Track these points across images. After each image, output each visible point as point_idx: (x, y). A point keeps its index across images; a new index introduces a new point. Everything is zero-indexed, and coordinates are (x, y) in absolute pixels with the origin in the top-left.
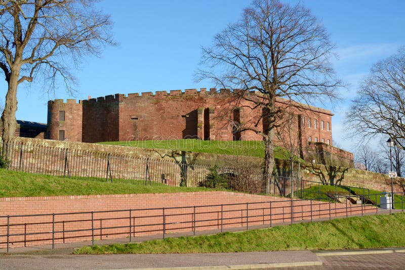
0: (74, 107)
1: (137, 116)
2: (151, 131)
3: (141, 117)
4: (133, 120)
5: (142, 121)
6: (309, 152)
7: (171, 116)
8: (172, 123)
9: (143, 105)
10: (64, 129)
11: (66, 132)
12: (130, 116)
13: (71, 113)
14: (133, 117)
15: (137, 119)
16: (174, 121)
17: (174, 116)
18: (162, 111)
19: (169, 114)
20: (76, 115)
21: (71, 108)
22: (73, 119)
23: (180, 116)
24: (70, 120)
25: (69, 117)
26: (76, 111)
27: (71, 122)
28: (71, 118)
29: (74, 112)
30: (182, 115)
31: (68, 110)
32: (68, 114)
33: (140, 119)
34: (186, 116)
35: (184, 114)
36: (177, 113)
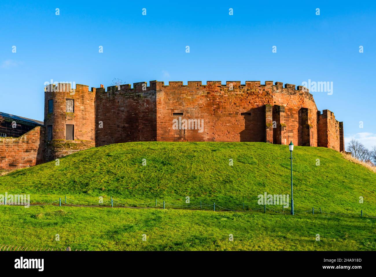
0: (86, 95)
1: (182, 110)
3: (187, 112)
4: (176, 116)
5: (189, 117)
7: (228, 113)
8: (230, 122)
9: (190, 97)
10: (73, 123)
11: (75, 128)
12: (173, 110)
13: (83, 103)
14: (176, 112)
15: (182, 114)
16: (233, 120)
17: (232, 112)
18: (215, 106)
19: (225, 110)
20: (89, 106)
21: (83, 97)
22: (85, 111)
23: (240, 113)
24: (81, 111)
25: (80, 107)
26: (88, 101)
27: (82, 114)
28: (83, 109)
29: (86, 102)
30: (242, 112)
31: (79, 99)
32: (79, 103)
33: (186, 115)
34: (248, 114)
35: (245, 111)
36: (235, 110)
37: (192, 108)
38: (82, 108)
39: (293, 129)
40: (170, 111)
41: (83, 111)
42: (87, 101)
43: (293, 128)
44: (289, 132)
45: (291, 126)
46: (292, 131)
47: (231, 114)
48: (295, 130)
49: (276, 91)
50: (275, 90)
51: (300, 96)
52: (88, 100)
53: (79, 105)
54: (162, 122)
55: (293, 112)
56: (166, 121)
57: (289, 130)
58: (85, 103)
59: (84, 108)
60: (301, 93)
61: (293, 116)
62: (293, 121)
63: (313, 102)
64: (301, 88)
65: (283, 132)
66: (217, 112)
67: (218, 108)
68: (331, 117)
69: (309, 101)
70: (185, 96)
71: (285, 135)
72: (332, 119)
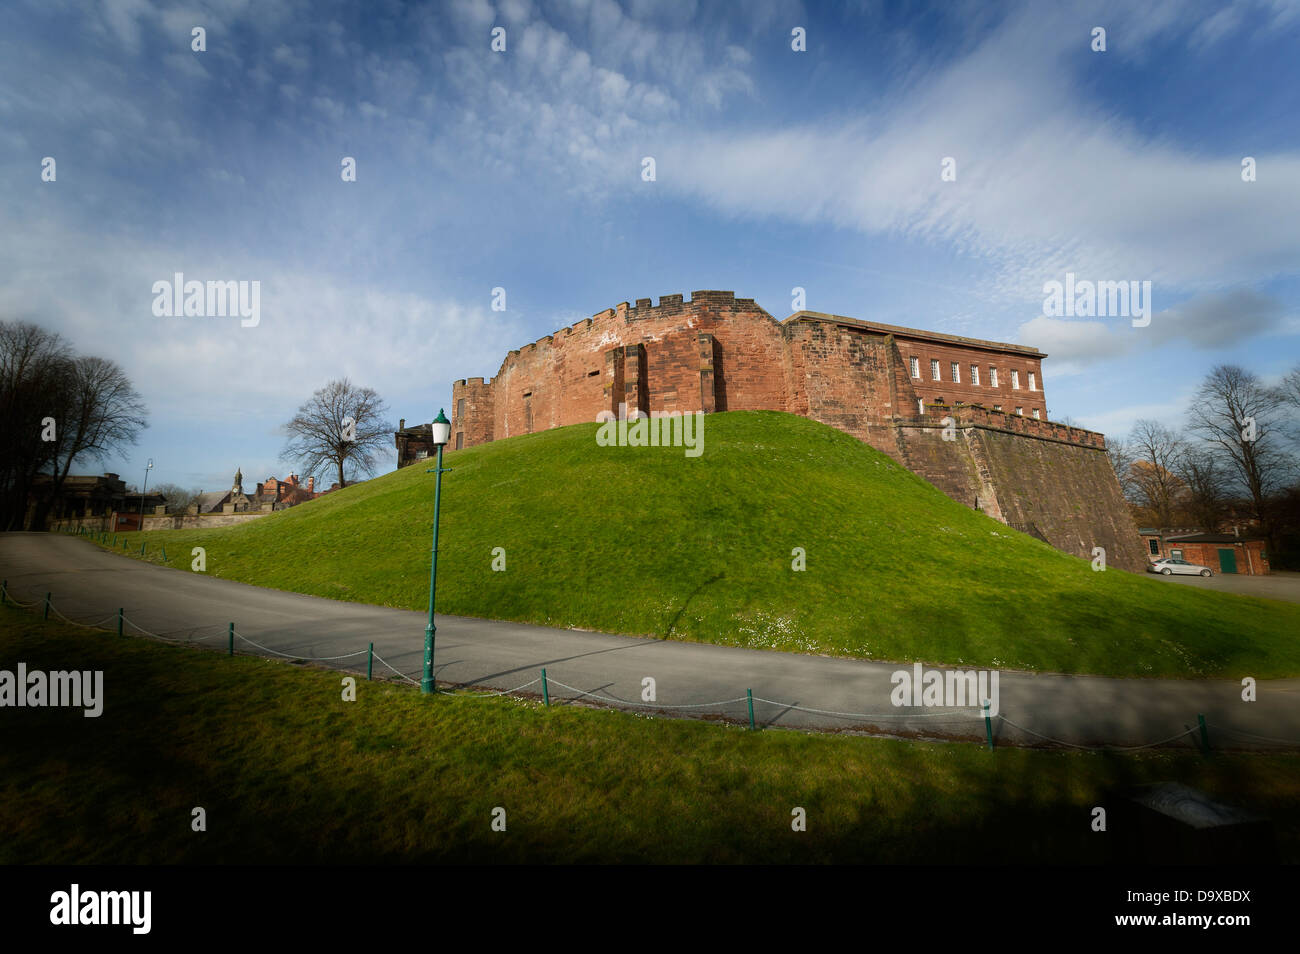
0: (479, 390)
1: (531, 388)
2: (547, 415)
3: (535, 389)
4: (525, 399)
5: (537, 397)
6: (926, 430)
7: (573, 378)
8: (576, 392)
9: (538, 365)
10: (463, 430)
11: (465, 435)
12: (523, 390)
13: (474, 401)
14: (526, 392)
15: (530, 394)
16: (579, 387)
17: (578, 376)
18: (561, 370)
19: (572, 373)
20: (482, 403)
21: (474, 393)
23: (587, 374)
25: (470, 408)
26: (482, 398)
30: (589, 371)
31: (469, 396)
32: (469, 403)
33: (535, 394)
34: (597, 373)
35: (594, 370)
36: (582, 370)
37: (540, 382)
38: (473, 408)
39: (677, 383)
40: (521, 392)
41: (474, 411)
42: (480, 398)
43: (676, 381)
45: (671, 377)
46: (673, 388)
47: (578, 379)
48: (680, 385)
49: (633, 318)
51: (694, 312)
52: (482, 396)
55: (677, 348)
56: (517, 409)
58: (477, 400)
60: (696, 306)
61: (676, 356)
62: (675, 367)
63: (755, 314)
64: (697, 295)
65: (630, 394)
66: (563, 380)
67: (564, 373)
68: (818, 333)
69: (734, 316)
70: (533, 364)
71: (636, 399)
72: (823, 337)
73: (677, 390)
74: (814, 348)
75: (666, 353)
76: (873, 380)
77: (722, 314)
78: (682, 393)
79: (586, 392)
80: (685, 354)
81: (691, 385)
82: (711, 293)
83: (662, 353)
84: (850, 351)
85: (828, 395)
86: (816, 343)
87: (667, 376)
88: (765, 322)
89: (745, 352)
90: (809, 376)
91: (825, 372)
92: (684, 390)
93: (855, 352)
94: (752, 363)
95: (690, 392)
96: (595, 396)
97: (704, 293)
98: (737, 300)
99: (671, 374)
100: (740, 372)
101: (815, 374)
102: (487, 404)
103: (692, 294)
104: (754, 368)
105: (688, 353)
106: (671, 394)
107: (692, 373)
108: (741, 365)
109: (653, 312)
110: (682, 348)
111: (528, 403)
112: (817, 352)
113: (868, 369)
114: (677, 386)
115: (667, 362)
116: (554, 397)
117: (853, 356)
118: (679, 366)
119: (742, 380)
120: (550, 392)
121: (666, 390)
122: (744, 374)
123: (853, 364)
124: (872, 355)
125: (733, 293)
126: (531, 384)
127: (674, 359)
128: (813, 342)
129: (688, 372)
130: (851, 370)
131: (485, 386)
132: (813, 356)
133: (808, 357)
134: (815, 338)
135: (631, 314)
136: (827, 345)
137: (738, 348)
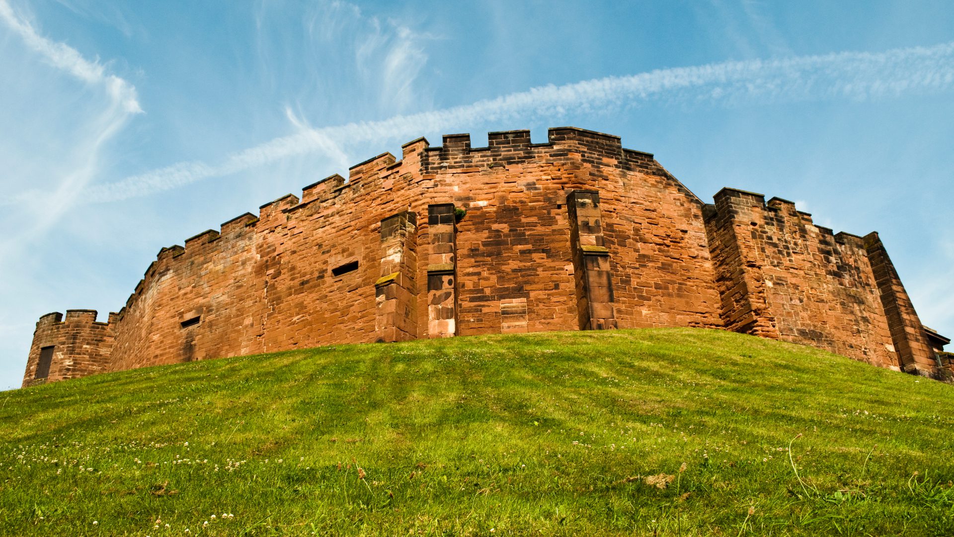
1: (199, 309)
3: (209, 310)
4: (184, 331)
5: (211, 325)
7: (297, 282)
8: (301, 307)
9: (220, 266)
12: (181, 315)
14: (188, 316)
15: (195, 320)
16: (308, 298)
17: (307, 277)
18: (271, 271)
19: (294, 274)
20: (87, 357)
21: (75, 337)
22: (74, 370)
23: (330, 272)
24: (64, 372)
25: (62, 363)
26: (88, 346)
27: (65, 378)
28: (69, 366)
29: (81, 347)
30: (334, 267)
31: (63, 343)
32: (62, 354)
33: (206, 318)
34: (353, 266)
35: (344, 261)
36: (319, 266)
37: (220, 296)
38: (68, 363)
39: (527, 283)
40: (177, 319)
41: (68, 370)
42: (85, 346)
43: (525, 279)
44: (501, 297)
45: (514, 271)
46: (519, 292)
47: (307, 282)
48: (534, 286)
49: (436, 165)
50: (434, 164)
51: (555, 160)
52: (88, 344)
53: (62, 357)
54: (156, 356)
55: (524, 220)
56: (165, 349)
57: (507, 289)
58: (77, 350)
59: (72, 363)
60: (558, 150)
61: (524, 234)
62: (522, 252)
63: (658, 178)
64: (559, 134)
65: (438, 293)
66: (273, 287)
67: (278, 274)
68: (772, 214)
69: (624, 175)
70: (211, 266)
71: (449, 303)
72: (780, 221)
73: (527, 295)
74: (770, 238)
75: (504, 228)
76: (863, 303)
77: (606, 170)
78: (539, 300)
79: (325, 305)
80: (540, 229)
81: (557, 287)
82: (584, 133)
83: (495, 226)
84: (822, 251)
85: (803, 319)
86: (772, 230)
87: (504, 268)
88: (673, 192)
89: (647, 236)
90: (769, 284)
91: (794, 281)
92: (542, 295)
93: (829, 253)
94: (662, 259)
95: (554, 299)
96: (345, 311)
97: (572, 130)
98: (626, 151)
99: (513, 265)
100: (645, 271)
101: (779, 282)
102: (95, 357)
103: (551, 132)
104: (664, 268)
105: (548, 230)
106: (516, 303)
107: (557, 264)
108: (643, 259)
109: (477, 158)
110: (534, 219)
111: (190, 337)
112: (775, 245)
113: (853, 285)
114: (527, 287)
115: (505, 243)
116: (248, 321)
117: (829, 262)
118: (530, 252)
119: (647, 285)
120: (241, 313)
121: (503, 294)
122: (650, 276)
123: (830, 273)
124: (851, 261)
125: (619, 139)
126: (201, 301)
127: (520, 239)
128: (767, 228)
129: (549, 263)
130: (829, 285)
131: (97, 326)
132: (769, 250)
133: (763, 250)
134: (769, 221)
135: (434, 159)
136: (787, 237)
137: (637, 230)
